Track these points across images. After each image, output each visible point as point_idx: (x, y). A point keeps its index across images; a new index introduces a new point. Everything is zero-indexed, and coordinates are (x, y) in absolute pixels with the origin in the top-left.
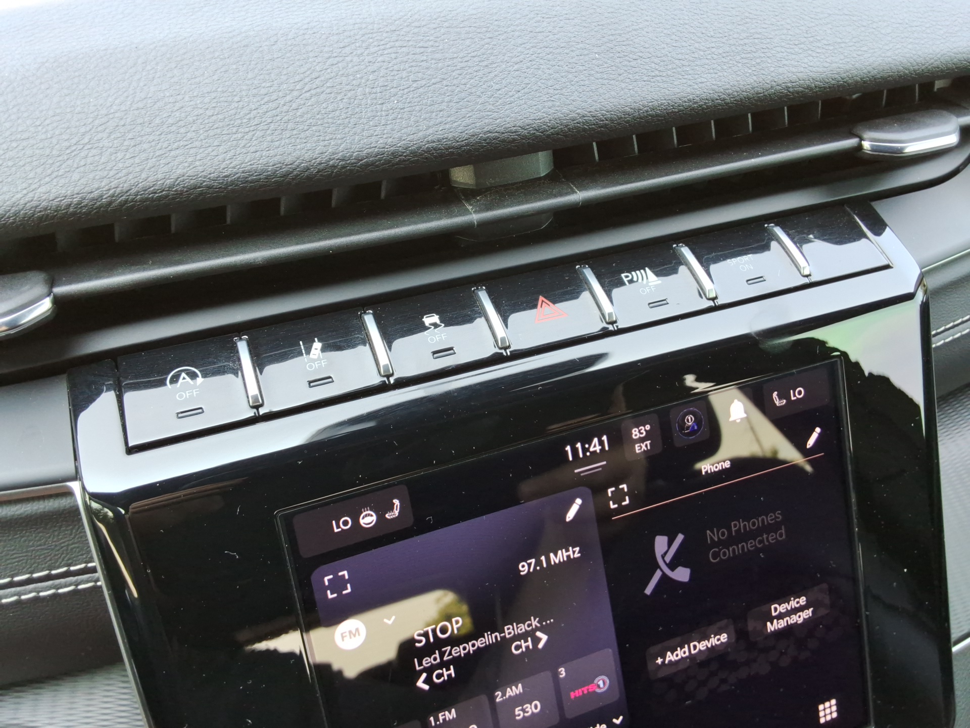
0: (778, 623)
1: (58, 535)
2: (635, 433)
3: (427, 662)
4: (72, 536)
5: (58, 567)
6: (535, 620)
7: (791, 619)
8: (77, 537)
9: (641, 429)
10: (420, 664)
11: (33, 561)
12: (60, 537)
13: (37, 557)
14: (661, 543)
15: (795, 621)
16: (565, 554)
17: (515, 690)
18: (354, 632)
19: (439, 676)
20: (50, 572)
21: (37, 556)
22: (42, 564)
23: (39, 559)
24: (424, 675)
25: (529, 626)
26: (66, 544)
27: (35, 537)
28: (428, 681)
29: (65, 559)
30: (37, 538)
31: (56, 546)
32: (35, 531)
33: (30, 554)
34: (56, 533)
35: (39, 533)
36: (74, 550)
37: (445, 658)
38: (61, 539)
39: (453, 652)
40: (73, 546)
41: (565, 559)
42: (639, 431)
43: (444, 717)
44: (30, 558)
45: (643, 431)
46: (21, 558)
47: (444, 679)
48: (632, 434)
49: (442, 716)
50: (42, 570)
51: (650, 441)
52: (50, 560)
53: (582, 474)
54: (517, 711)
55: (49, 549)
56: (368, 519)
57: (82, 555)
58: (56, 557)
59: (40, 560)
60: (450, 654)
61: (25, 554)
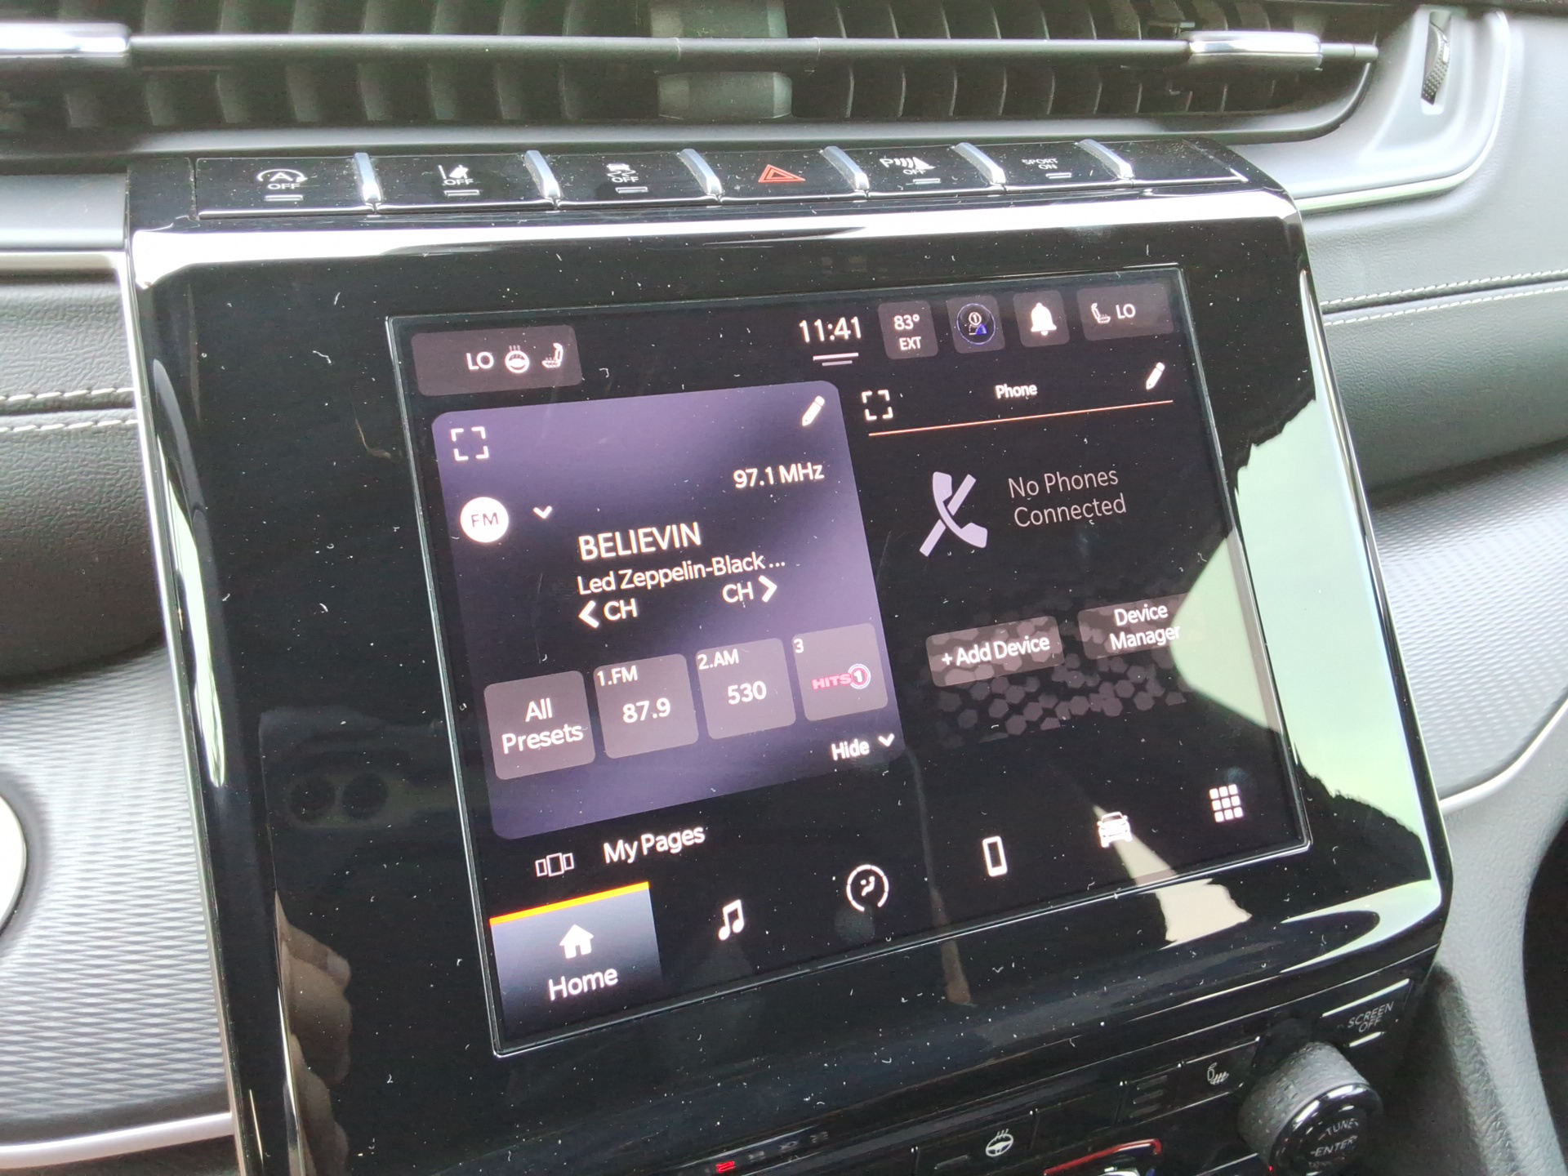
0: (1127, 639)
1: (83, 341)
2: (899, 323)
3: (597, 585)
4: (102, 344)
5: (75, 389)
6: (757, 557)
7: (1146, 636)
8: (110, 345)
9: (907, 319)
10: (587, 587)
11: (41, 374)
12: (86, 343)
13: (48, 370)
14: (941, 483)
15: (1153, 641)
16: (802, 472)
17: (727, 657)
18: (490, 516)
19: (615, 611)
20: (62, 395)
21: (47, 367)
22: (53, 381)
23: (50, 372)
24: (591, 605)
25: (749, 564)
26: (92, 354)
27: (52, 338)
28: (598, 613)
29: (87, 378)
30: (54, 341)
31: (77, 356)
32: (52, 329)
33: (39, 363)
34: (81, 336)
35: (57, 333)
36: (101, 365)
37: (624, 586)
38: (87, 346)
39: (636, 579)
40: (101, 359)
41: (802, 479)
42: (904, 321)
43: (619, 675)
44: (37, 368)
45: (909, 321)
46: (26, 368)
47: (621, 617)
48: (894, 323)
49: (617, 673)
50: (51, 390)
51: (920, 338)
52: (64, 377)
53: (824, 364)
54: (731, 691)
55: (67, 359)
56: (518, 362)
57: (112, 374)
58: (75, 373)
59: (51, 374)
60: (631, 581)
61: (32, 363)
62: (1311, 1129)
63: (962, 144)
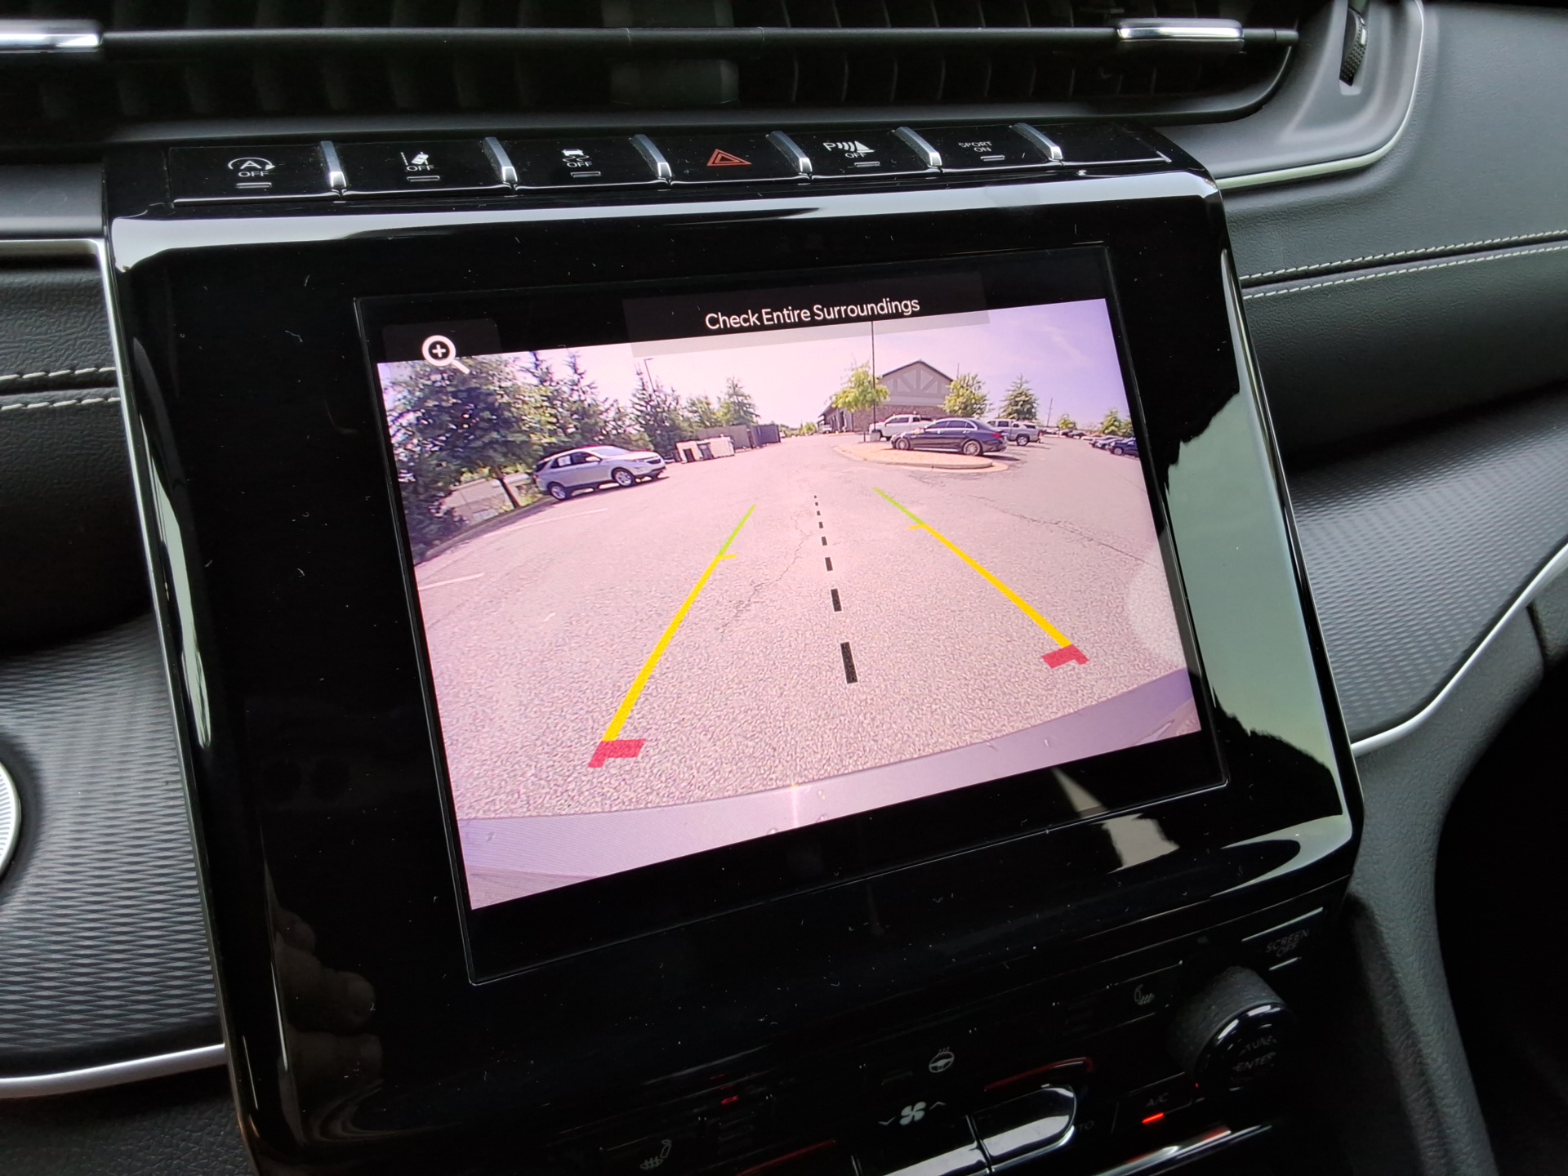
1: (66, 323)
4: (84, 327)
5: (59, 369)
8: (91, 327)
11: (26, 355)
12: (68, 325)
13: (33, 351)
20: (46, 375)
21: (32, 349)
22: (38, 362)
23: (34, 353)
26: (74, 336)
27: (36, 321)
29: (70, 358)
30: (38, 323)
31: (60, 337)
32: (36, 312)
33: (24, 344)
34: (64, 319)
35: (41, 316)
36: (84, 346)
38: (69, 328)
40: (83, 340)
44: (23, 350)
46: (11, 350)
50: (36, 371)
52: (49, 357)
55: (50, 341)
57: (93, 354)
58: (59, 354)
59: (36, 355)
61: (17, 344)
62: (1231, 1046)
63: (901, 128)
